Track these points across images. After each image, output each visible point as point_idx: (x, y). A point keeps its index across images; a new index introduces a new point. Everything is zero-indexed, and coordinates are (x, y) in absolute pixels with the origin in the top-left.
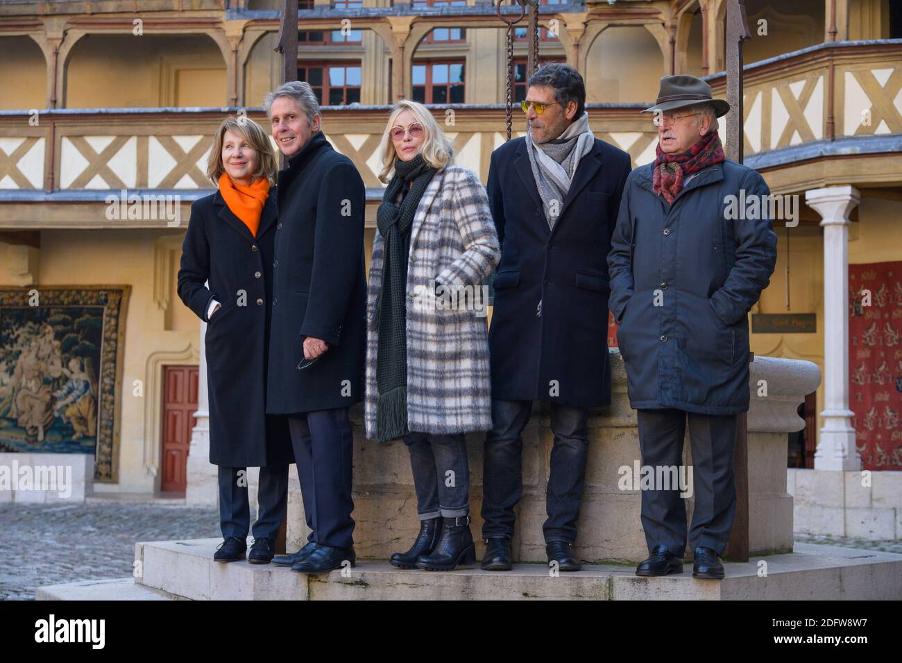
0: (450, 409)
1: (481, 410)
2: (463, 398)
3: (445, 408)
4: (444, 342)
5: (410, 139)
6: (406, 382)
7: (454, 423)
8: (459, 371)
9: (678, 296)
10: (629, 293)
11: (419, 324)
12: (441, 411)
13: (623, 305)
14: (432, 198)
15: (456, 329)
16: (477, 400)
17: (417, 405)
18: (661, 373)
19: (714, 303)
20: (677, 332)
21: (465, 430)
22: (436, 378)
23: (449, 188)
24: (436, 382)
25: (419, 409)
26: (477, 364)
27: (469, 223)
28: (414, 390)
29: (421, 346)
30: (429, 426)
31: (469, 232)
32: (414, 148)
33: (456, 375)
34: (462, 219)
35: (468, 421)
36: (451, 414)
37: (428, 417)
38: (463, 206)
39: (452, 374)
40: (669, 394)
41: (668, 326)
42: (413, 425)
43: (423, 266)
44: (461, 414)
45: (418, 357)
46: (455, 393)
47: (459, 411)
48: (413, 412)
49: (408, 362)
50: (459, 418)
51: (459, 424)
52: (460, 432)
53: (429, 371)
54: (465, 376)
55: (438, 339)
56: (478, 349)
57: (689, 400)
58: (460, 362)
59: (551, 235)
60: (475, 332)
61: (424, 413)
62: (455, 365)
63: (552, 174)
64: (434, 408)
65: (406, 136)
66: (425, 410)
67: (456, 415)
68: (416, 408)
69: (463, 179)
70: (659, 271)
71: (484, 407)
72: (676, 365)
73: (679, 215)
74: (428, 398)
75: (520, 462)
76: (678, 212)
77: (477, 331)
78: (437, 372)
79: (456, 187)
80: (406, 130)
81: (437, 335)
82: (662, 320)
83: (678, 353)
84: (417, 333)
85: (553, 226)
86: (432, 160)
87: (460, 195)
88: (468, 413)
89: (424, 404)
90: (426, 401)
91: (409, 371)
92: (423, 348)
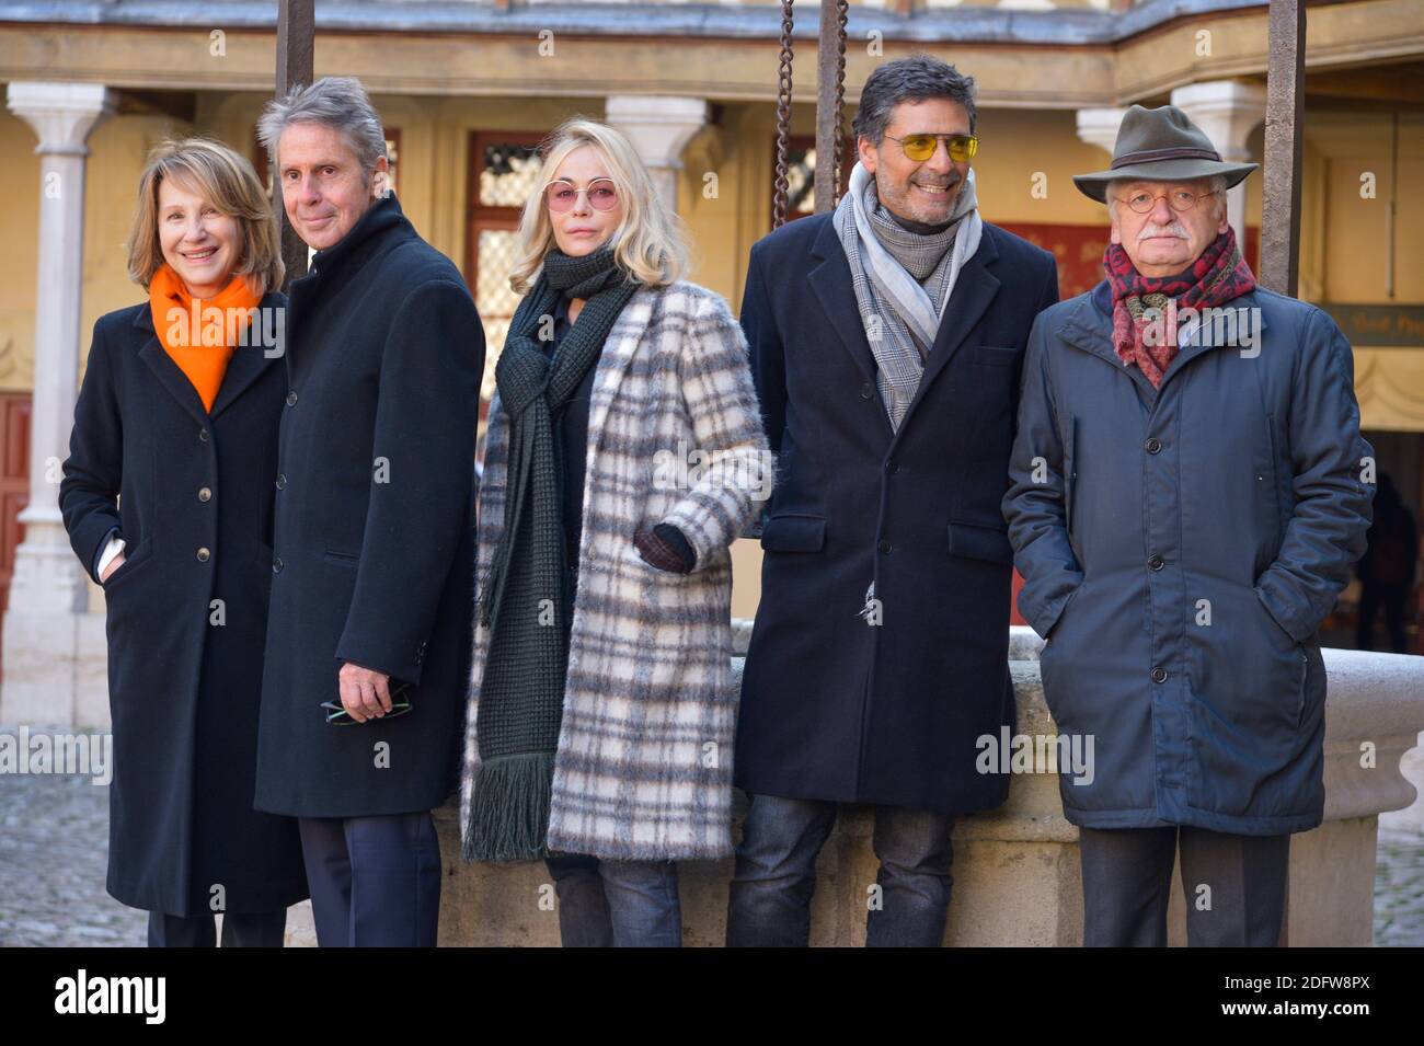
0: (646, 806)
1: (711, 816)
2: (675, 786)
3: (636, 805)
4: (652, 662)
5: (588, 211)
6: (557, 743)
7: (650, 839)
8: (673, 727)
9: (1188, 583)
10: (1071, 578)
11: (601, 618)
12: (625, 811)
13: (1058, 606)
14: (636, 341)
15: (681, 637)
16: (705, 793)
17: (573, 796)
18: (1159, 752)
19: (1268, 596)
20: (1188, 660)
21: (672, 855)
22: (626, 738)
23: (676, 328)
24: (626, 746)
25: (577, 803)
26: (711, 717)
27: (721, 409)
28: (573, 763)
29: (600, 668)
30: (594, 841)
31: (719, 428)
32: (593, 232)
33: (666, 734)
34: (706, 400)
35: (679, 837)
36: (645, 819)
37: (594, 822)
38: (709, 373)
39: (659, 733)
40: (1180, 795)
41: (1168, 648)
42: (560, 839)
43: (614, 491)
44: (668, 821)
45: (590, 689)
46: (661, 773)
47: (663, 814)
48: (563, 809)
49: (566, 701)
50: (662, 828)
51: (661, 841)
52: (659, 857)
53: (612, 721)
54: (684, 740)
55: (641, 653)
56: (718, 683)
57: (1218, 806)
58: (677, 708)
59: (894, 441)
60: (714, 647)
61: (585, 813)
62: (666, 713)
63: (903, 307)
64: (610, 801)
65: (580, 204)
66: (589, 806)
67: (657, 821)
68: (570, 802)
69: (708, 314)
70: (1145, 531)
71: (717, 809)
72: (1190, 733)
73: (1178, 408)
74: (600, 779)
75: (808, 924)
76: (1175, 400)
77: (719, 645)
78: (629, 724)
79: (692, 330)
80: (581, 191)
81: (637, 645)
82: (1156, 637)
83: (1192, 705)
84: (596, 638)
85: (899, 422)
86: (636, 264)
87: (702, 349)
88: (682, 820)
89: (590, 792)
90: (596, 787)
91: (565, 720)
92: (604, 672)
